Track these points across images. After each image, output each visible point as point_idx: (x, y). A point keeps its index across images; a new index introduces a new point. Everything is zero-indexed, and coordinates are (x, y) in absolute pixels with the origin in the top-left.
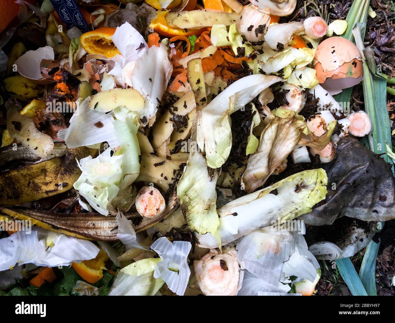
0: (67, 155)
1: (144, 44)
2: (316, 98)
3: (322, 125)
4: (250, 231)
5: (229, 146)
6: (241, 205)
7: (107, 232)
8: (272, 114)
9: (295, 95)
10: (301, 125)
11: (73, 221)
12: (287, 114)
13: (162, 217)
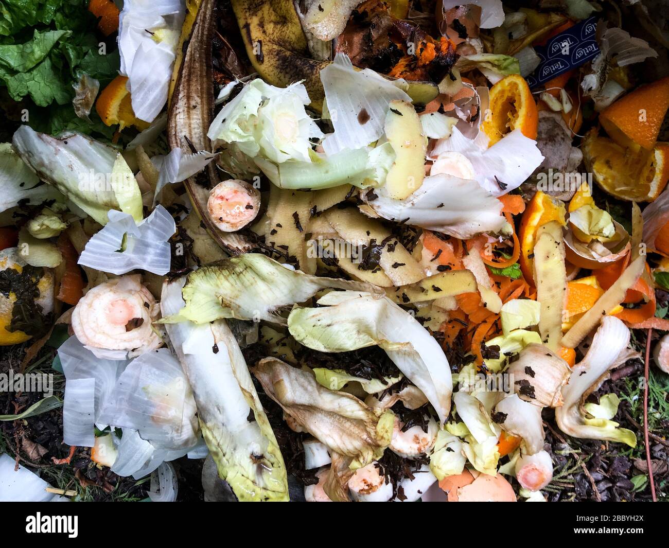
0: (311, 62)
1: (505, 189)
2: (415, 475)
3: (366, 488)
4: (188, 374)
5: (325, 347)
6: (231, 360)
7: (183, 130)
8: (383, 410)
9: (418, 441)
10: (366, 457)
11: (199, 73)
12: (384, 432)
13: (209, 225)
